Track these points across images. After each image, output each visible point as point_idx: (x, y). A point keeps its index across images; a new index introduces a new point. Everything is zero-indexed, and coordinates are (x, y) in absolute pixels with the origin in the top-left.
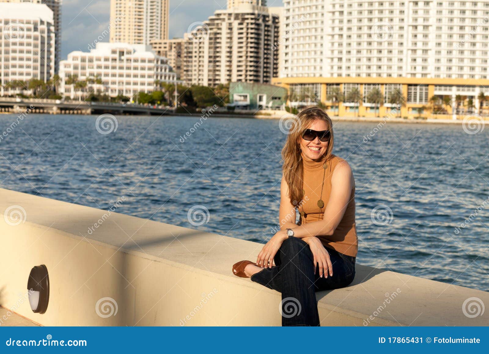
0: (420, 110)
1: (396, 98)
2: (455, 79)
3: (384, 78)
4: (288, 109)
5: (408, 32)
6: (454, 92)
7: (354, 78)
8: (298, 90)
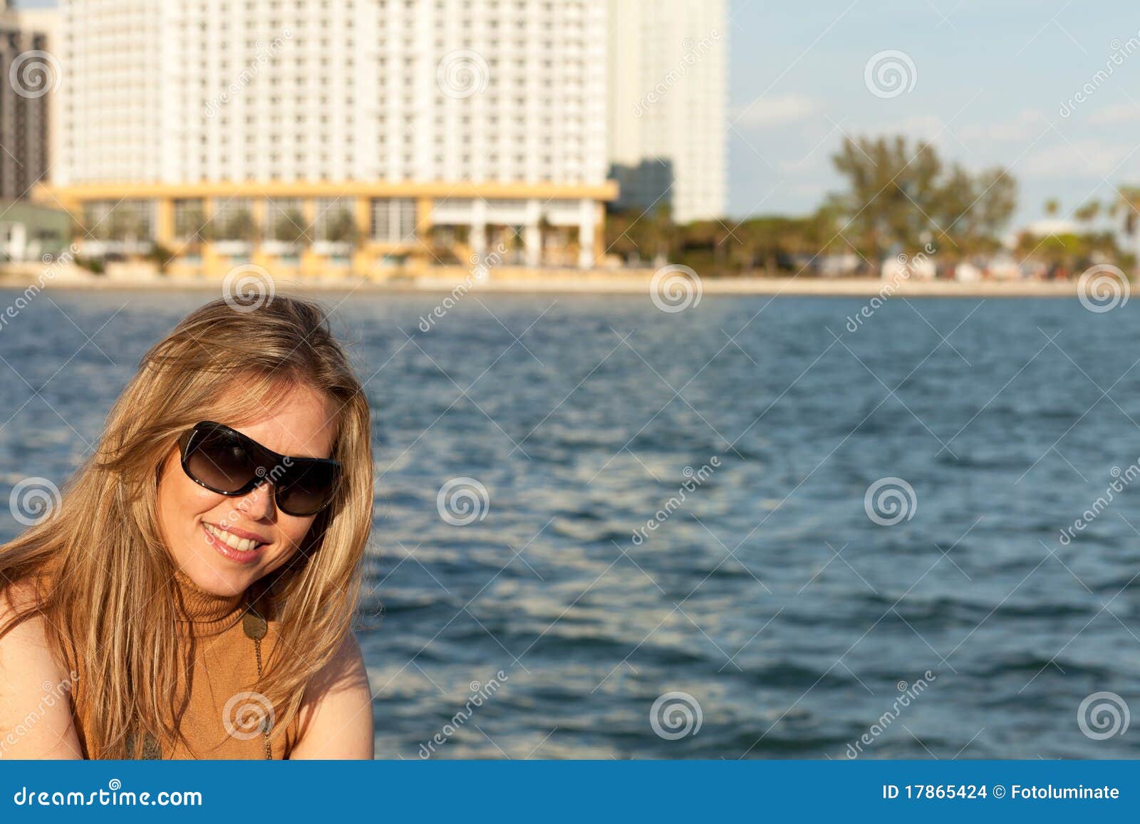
0: (401, 258)
1: (342, 230)
2: (478, 182)
3: (313, 182)
4: (79, 262)
5: (366, 73)
6: (477, 216)
7: (238, 184)
8: (103, 216)
